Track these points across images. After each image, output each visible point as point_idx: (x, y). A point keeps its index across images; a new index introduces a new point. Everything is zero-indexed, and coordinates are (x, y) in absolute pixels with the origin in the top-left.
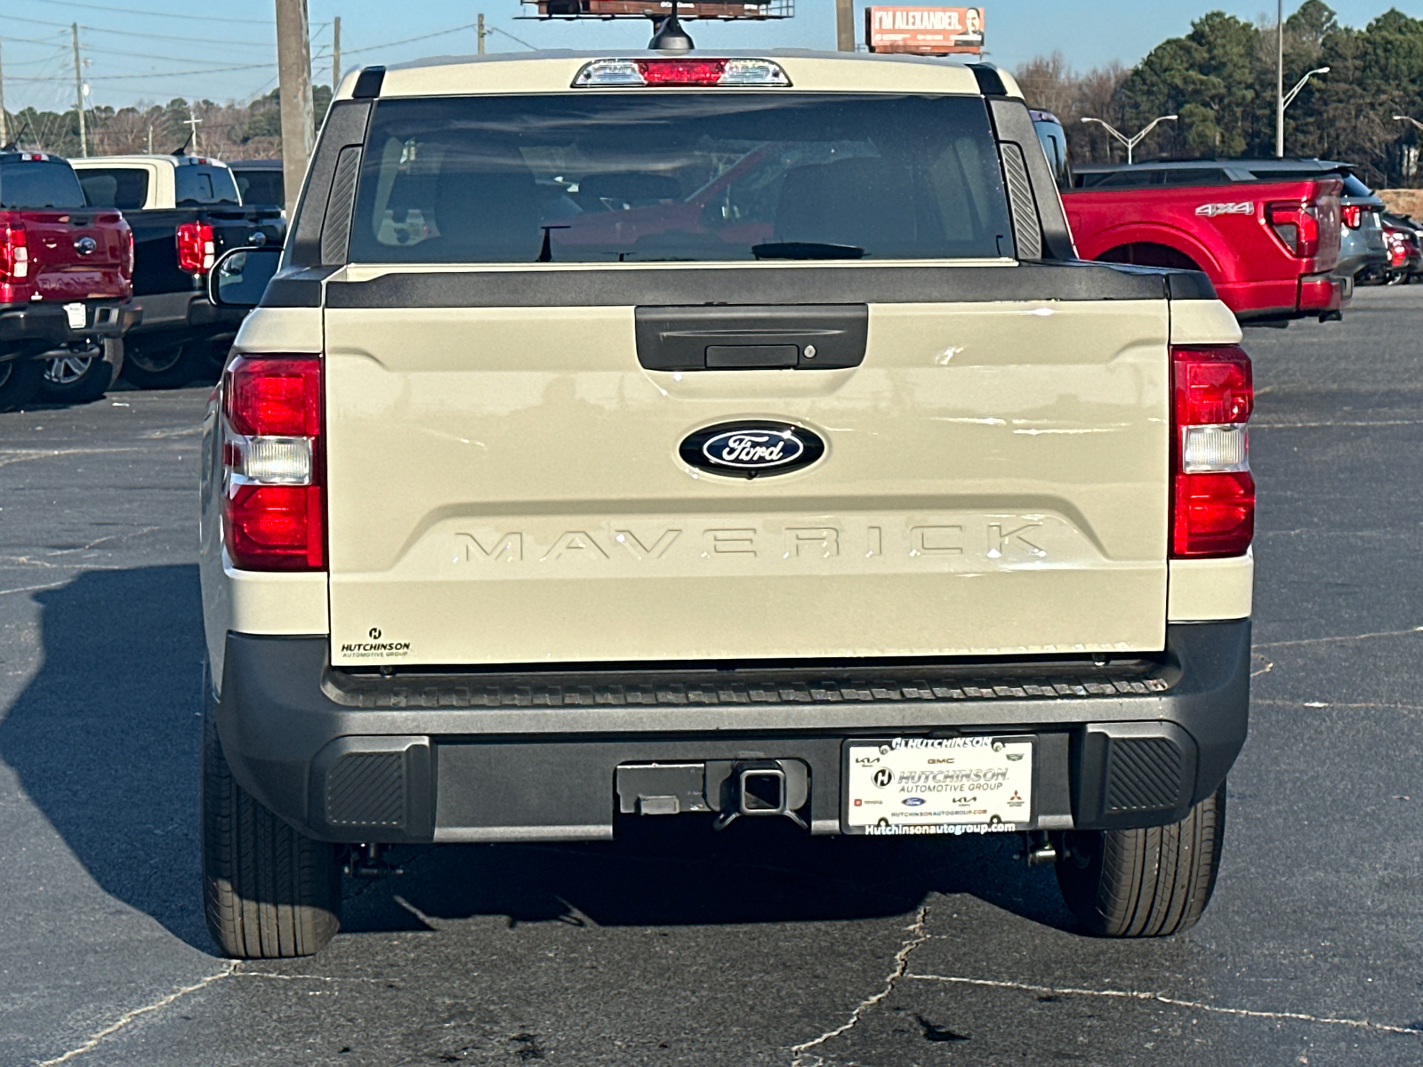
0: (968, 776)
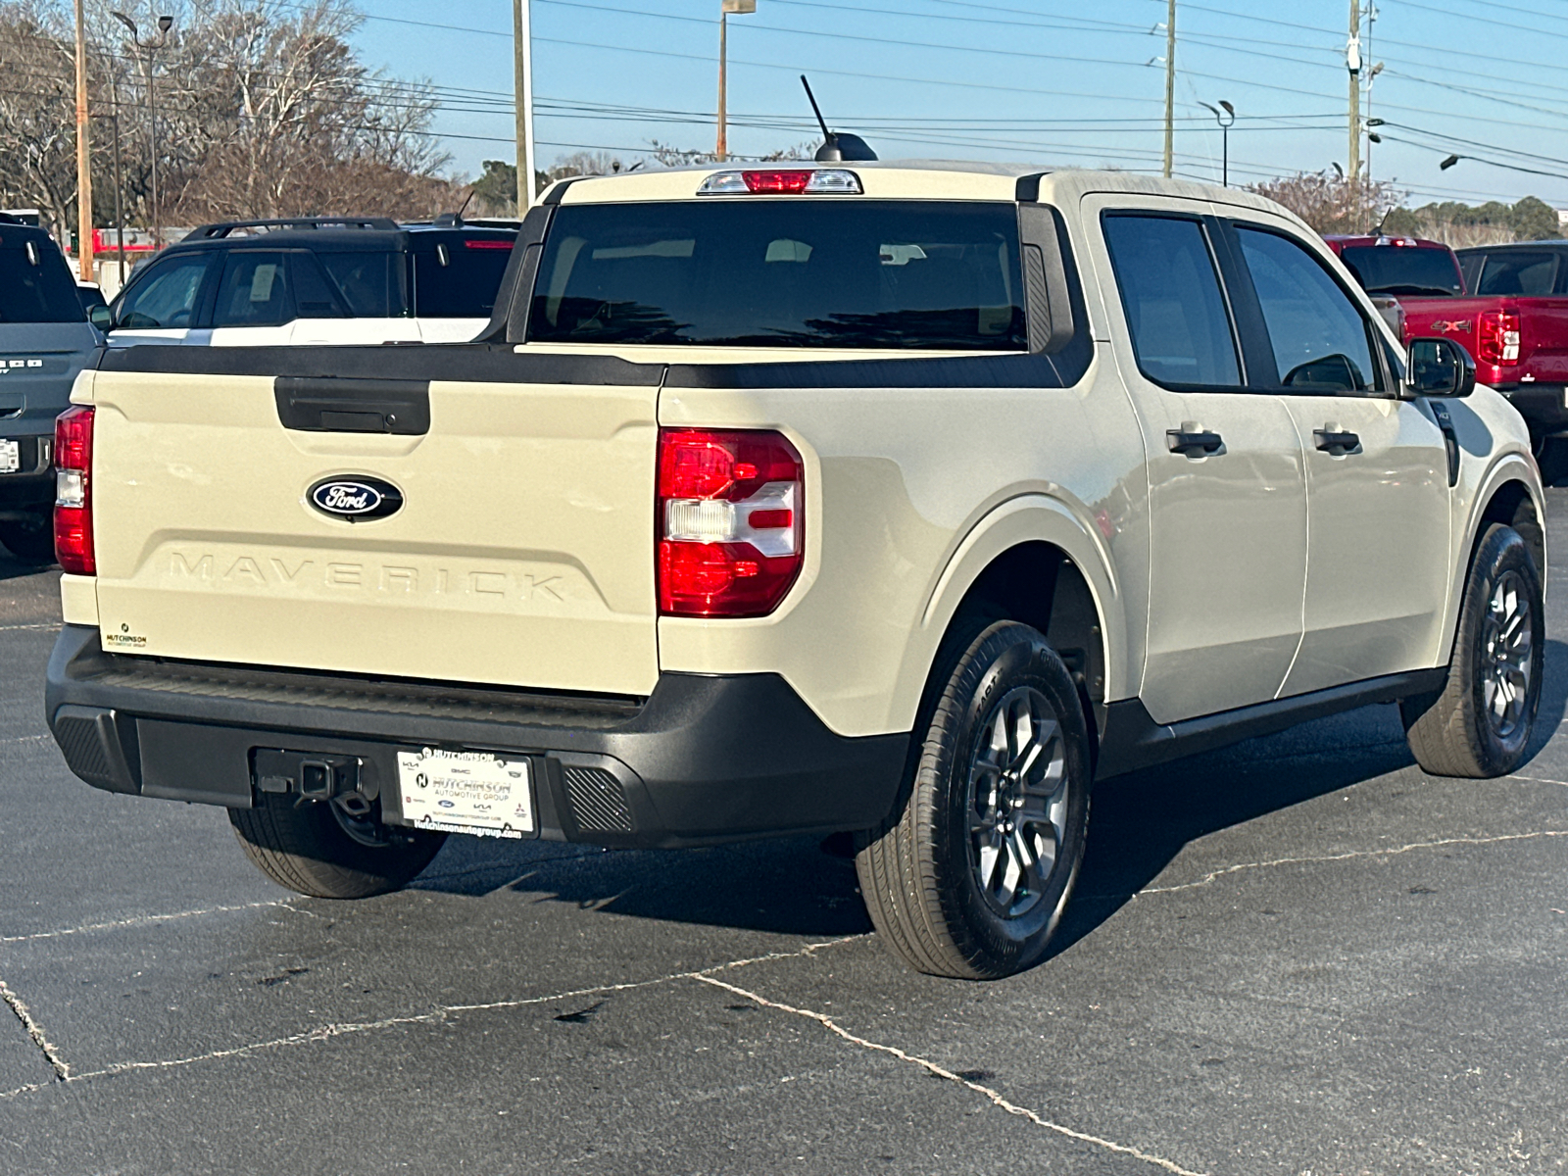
0: (482, 786)
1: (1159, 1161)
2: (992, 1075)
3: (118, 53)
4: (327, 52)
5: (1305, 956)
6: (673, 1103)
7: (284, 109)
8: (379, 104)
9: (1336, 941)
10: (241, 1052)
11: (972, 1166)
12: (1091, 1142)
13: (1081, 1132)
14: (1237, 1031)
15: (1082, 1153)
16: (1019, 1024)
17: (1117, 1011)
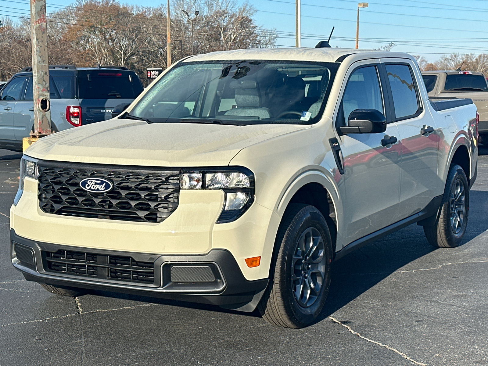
1: (393, 349)
2: (351, 322)
3: (186, 22)
4: (246, 21)
5: (461, 291)
6: (251, 327)
7: (233, 38)
8: (261, 36)
9: (472, 286)
10: (132, 308)
11: (335, 348)
12: (374, 343)
13: (372, 340)
14: (430, 312)
15: (370, 346)
16: (364, 308)
17: (396, 305)
